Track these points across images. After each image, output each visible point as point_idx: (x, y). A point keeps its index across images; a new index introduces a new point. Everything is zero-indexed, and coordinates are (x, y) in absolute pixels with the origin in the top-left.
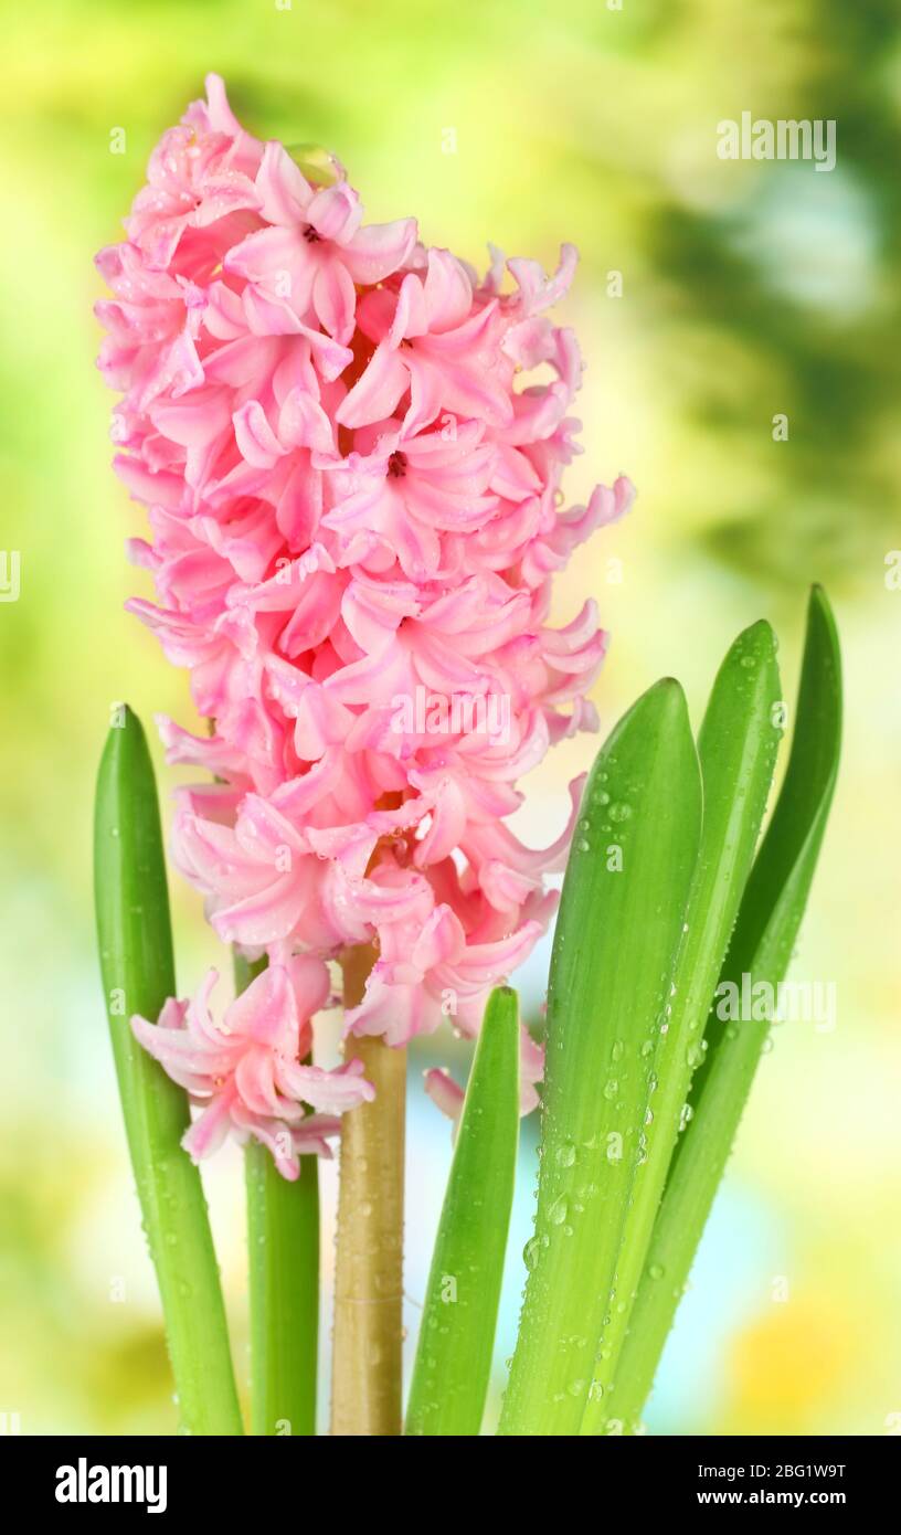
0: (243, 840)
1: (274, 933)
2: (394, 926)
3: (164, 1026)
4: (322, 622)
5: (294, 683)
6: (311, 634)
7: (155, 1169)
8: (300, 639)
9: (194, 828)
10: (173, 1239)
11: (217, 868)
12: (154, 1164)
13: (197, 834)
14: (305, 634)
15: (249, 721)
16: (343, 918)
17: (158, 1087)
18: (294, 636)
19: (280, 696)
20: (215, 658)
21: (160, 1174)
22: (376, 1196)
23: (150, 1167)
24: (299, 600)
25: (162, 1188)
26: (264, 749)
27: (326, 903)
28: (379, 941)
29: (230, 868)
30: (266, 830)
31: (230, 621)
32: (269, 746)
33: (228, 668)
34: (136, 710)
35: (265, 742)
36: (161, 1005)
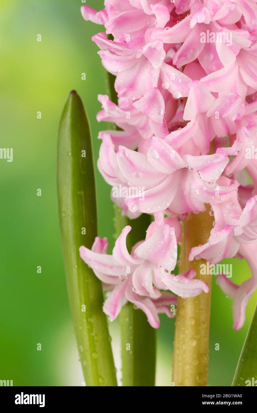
0: (150, 160)
1: (159, 207)
2: (220, 205)
3: (94, 251)
4: (195, 50)
5: (180, 81)
6: (189, 56)
7: (87, 321)
8: (183, 58)
9: (124, 153)
10: (95, 356)
11: (134, 174)
12: (87, 319)
13: (126, 157)
14: (186, 56)
15: (153, 100)
16: (195, 200)
17: (90, 281)
18: (180, 57)
19: (170, 87)
20: (132, 68)
21: (90, 324)
22: (198, 337)
23: (85, 320)
24: (185, 38)
25: (90, 330)
26: (159, 114)
27: (186, 193)
28: (213, 212)
29: (140, 174)
30: (164, 155)
31: (152, 47)
32: (162, 113)
33: (139, 72)
34: (79, 93)
35: (160, 111)
36: (93, 241)
